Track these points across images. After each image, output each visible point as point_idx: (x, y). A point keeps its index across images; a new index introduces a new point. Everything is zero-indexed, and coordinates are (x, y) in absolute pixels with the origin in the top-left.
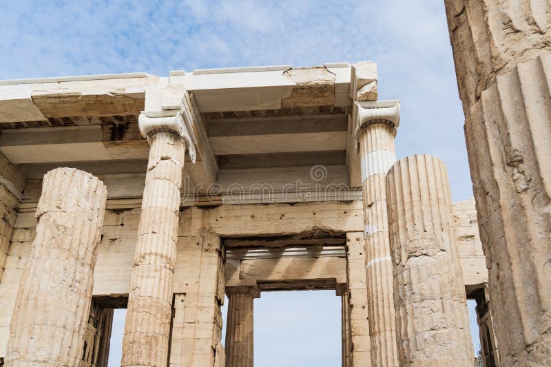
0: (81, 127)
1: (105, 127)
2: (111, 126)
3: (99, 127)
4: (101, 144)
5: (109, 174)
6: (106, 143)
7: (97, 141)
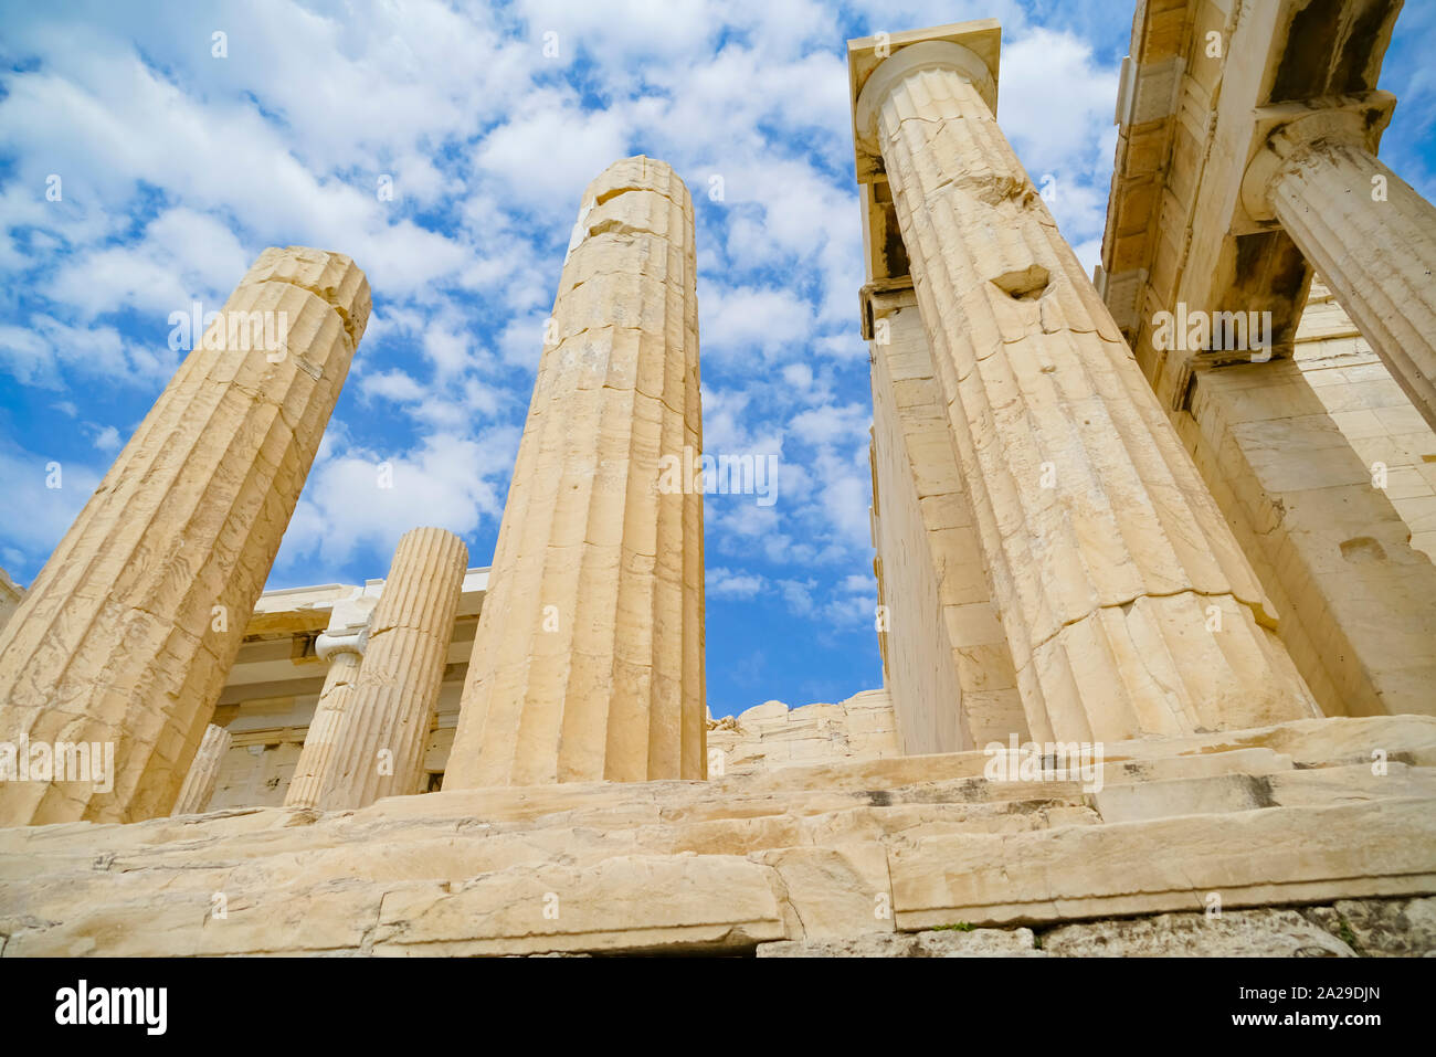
0: (268, 642)
1: (297, 640)
2: (305, 639)
3: (291, 640)
4: (289, 661)
5: (302, 694)
6: (297, 659)
7: (286, 658)
